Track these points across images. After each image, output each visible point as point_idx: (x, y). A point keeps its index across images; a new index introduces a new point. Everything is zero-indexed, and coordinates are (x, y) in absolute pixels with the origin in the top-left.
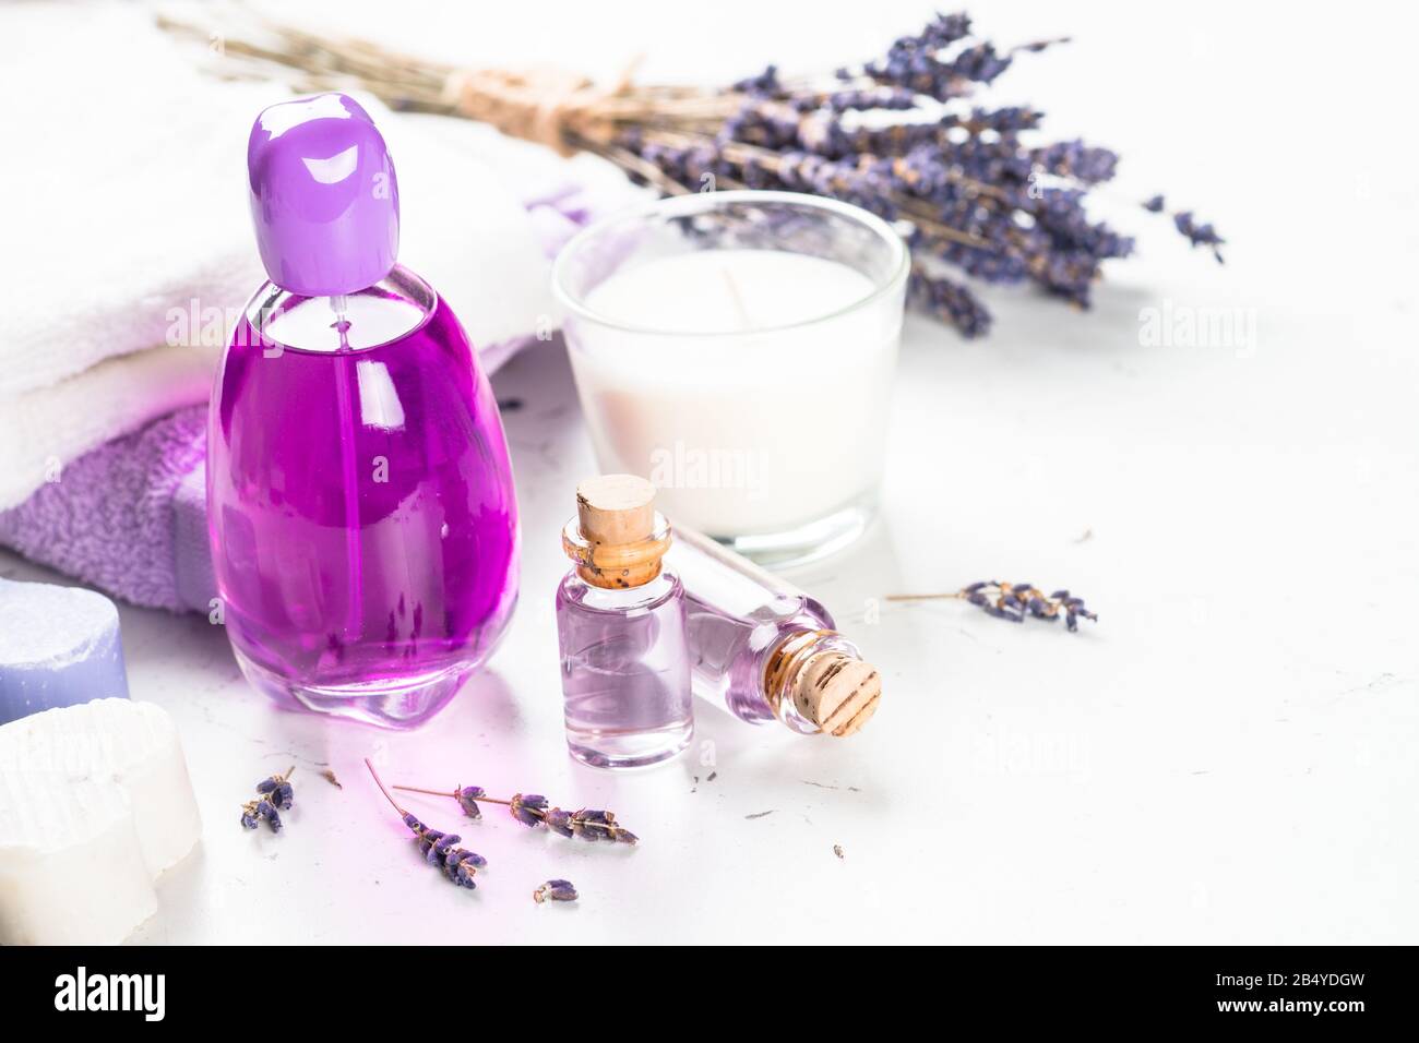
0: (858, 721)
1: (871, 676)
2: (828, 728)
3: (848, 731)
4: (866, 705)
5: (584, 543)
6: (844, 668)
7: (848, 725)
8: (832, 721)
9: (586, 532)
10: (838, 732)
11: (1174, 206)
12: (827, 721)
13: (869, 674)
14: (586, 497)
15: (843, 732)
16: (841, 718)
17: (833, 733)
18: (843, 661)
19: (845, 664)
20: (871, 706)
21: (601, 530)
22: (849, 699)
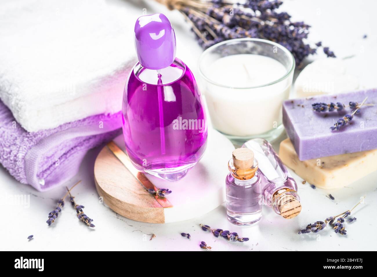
0: (291, 216)
1: (299, 206)
2: (283, 215)
3: (288, 218)
4: (295, 213)
5: (233, 168)
6: (293, 201)
7: (288, 216)
8: (284, 213)
9: (235, 165)
10: (285, 217)
11: (324, 45)
12: (283, 213)
13: (299, 205)
14: (235, 156)
15: (286, 217)
16: (287, 214)
17: (283, 217)
18: (294, 200)
19: (294, 201)
20: (296, 214)
21: (239, 165)
22: (291, 210)
